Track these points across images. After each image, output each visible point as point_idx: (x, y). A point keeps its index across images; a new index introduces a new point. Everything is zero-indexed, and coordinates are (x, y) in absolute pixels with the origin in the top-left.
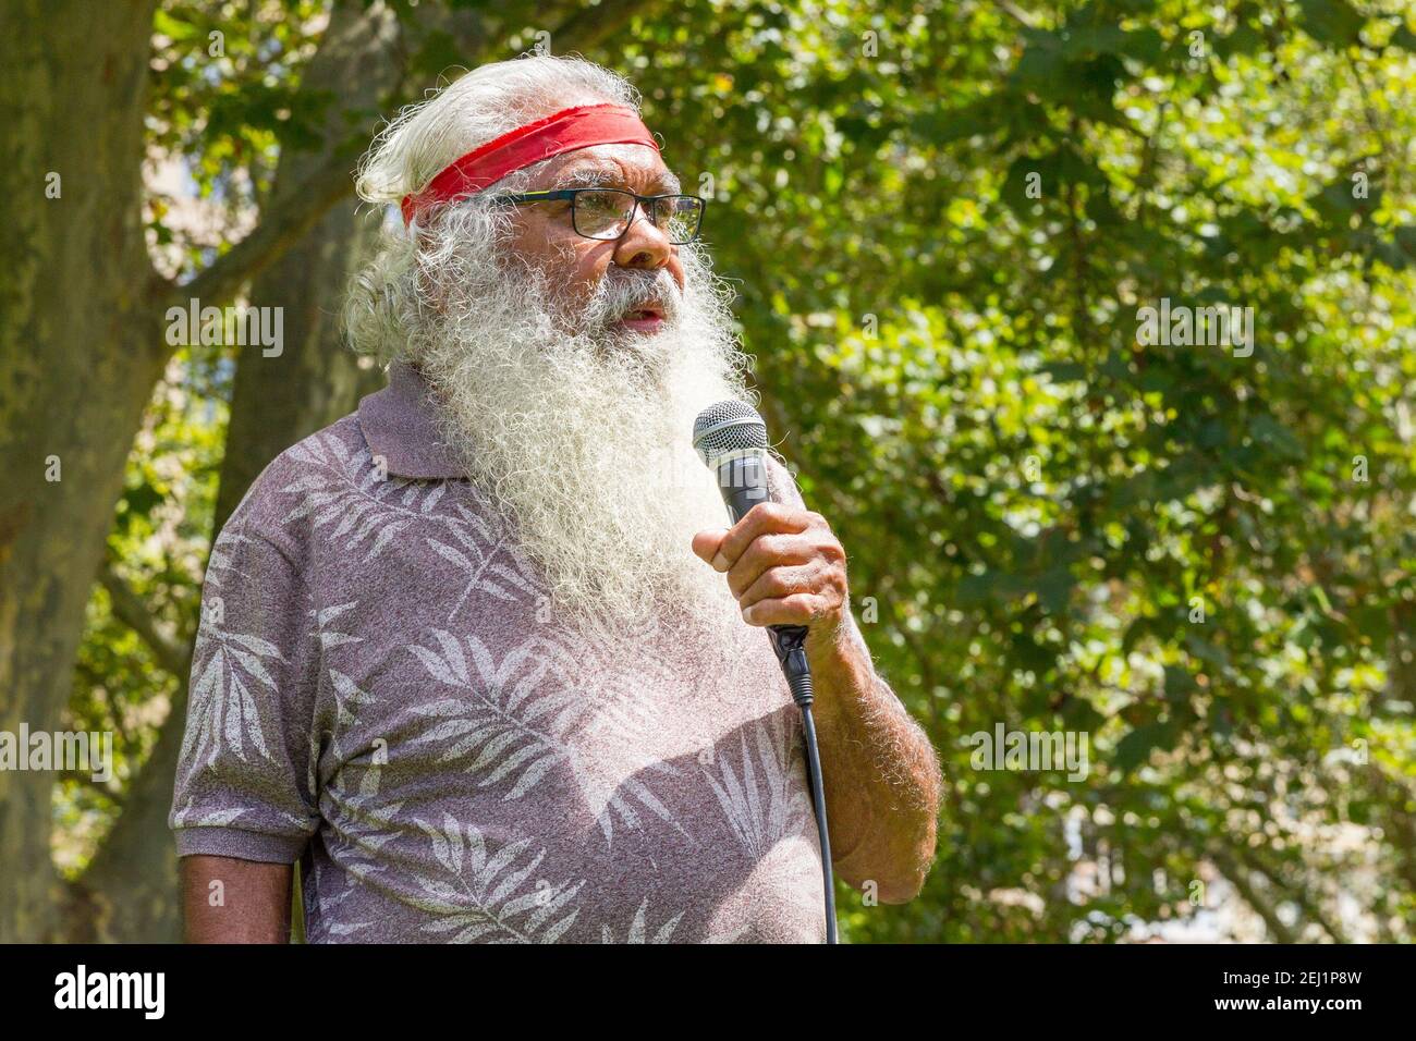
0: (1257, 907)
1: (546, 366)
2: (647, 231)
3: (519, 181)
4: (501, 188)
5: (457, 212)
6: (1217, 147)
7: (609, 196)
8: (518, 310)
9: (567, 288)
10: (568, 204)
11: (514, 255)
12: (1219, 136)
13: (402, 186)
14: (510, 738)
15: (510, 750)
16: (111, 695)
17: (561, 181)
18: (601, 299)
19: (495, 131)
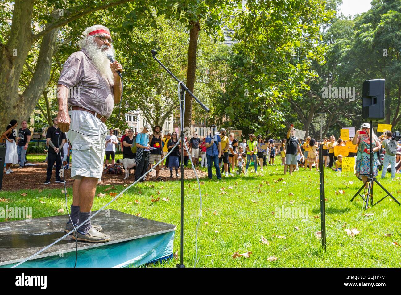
0: (143, 111)
1: (97, 51)
2: (107, 41)
3: (96, 35)
4: (95, 35)
5: (90, 36)
6: (146, 38)
7: (104, 38)
8: (94, 46)
9: (99, 45)
10: (100, 37)
11: (95, 41)
12: (146, 37)
13: (86, 34)
14: (101, 84)
15: (101, 85)
16: (27, 78)
17: (100, 35)
18: (103, 46)
19: (95, 30)
